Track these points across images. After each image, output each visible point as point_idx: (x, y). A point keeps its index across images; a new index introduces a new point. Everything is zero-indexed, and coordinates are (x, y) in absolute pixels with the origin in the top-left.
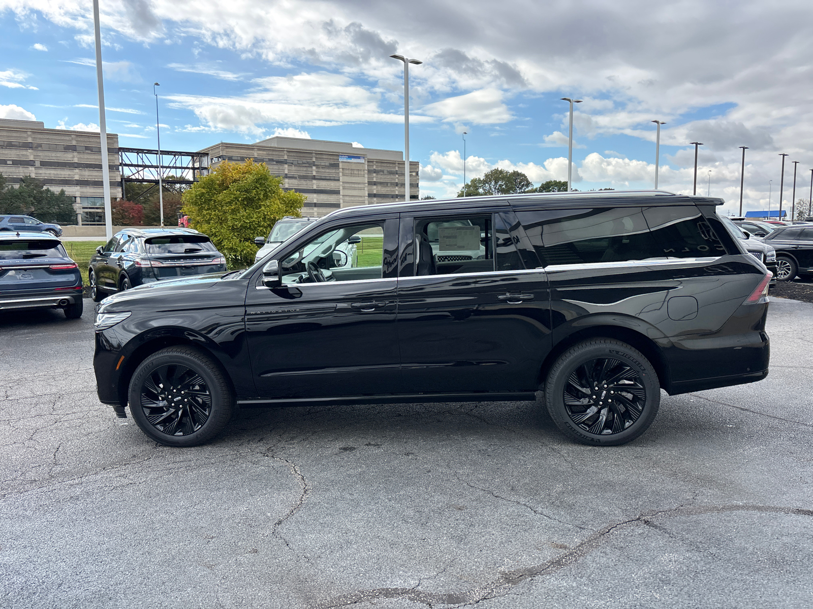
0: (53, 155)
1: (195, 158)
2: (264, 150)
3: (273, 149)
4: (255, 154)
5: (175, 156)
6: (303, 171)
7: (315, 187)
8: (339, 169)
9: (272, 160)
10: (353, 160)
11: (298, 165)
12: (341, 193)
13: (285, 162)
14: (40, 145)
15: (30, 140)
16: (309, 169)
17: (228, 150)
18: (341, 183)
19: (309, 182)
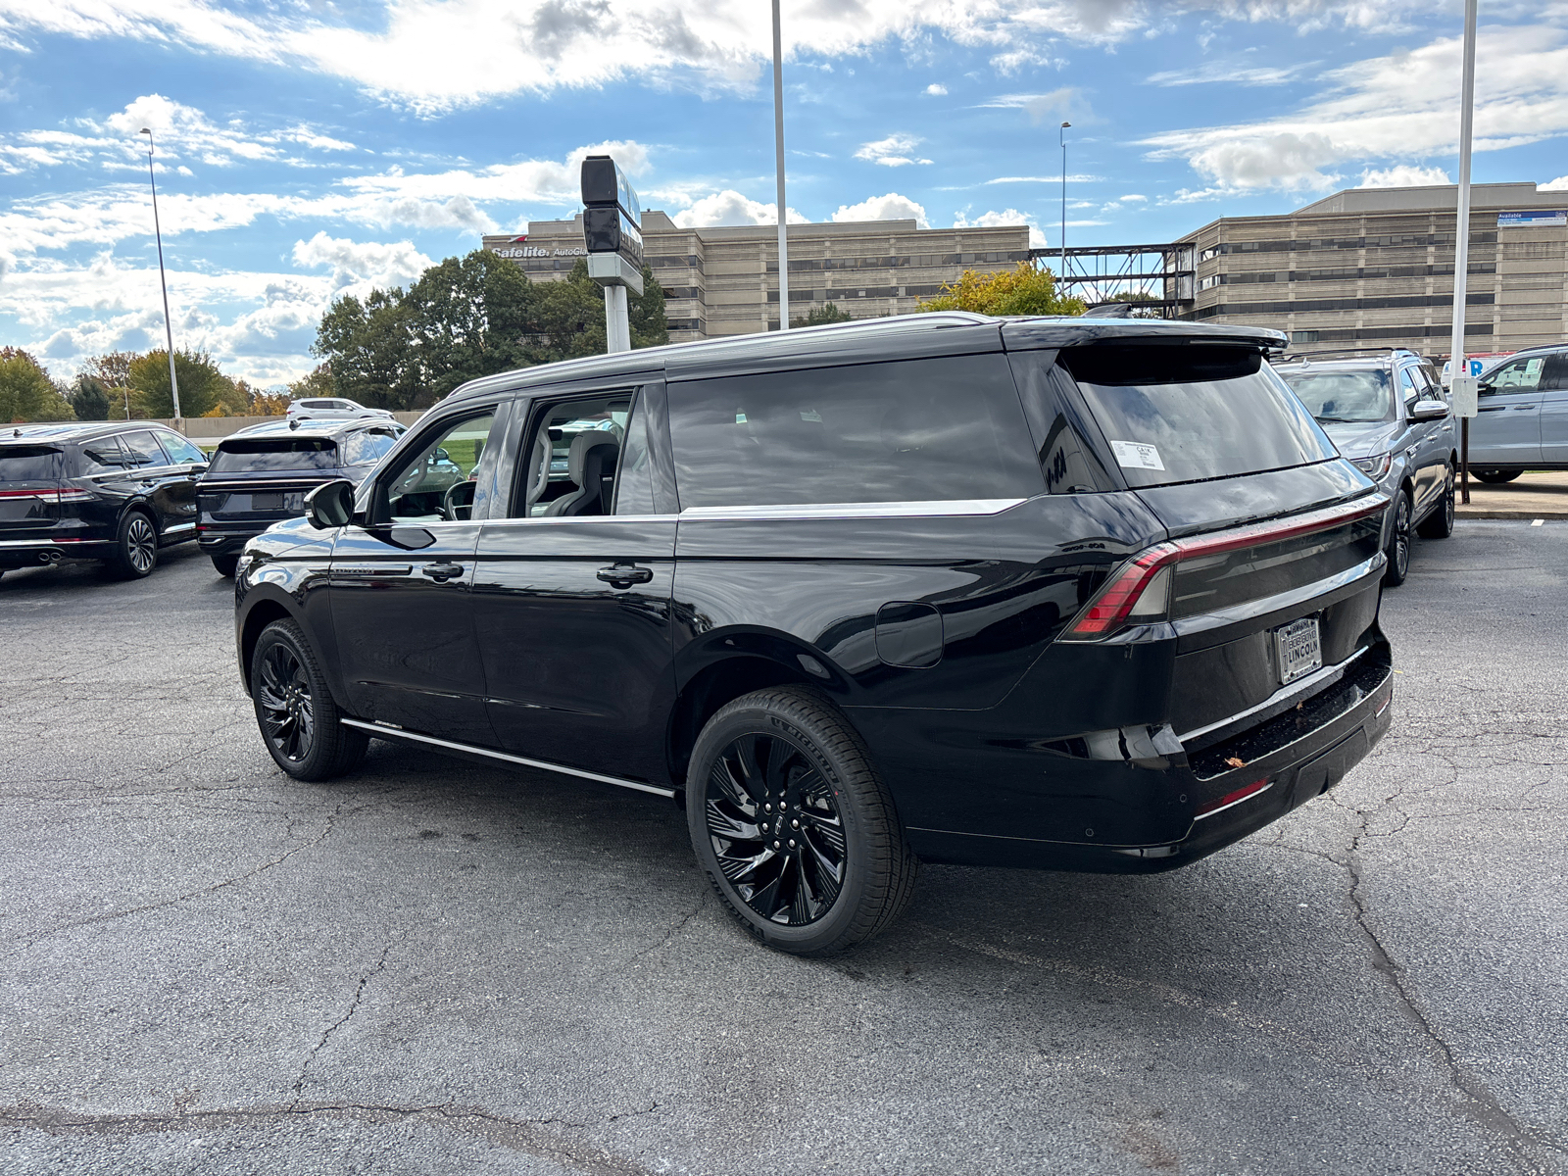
0: (926, 274)
1: (1169, 254)
2: (1314, 223)
3: (1336, 219)
4: (1292, 233)
5: (1130, 255)
6: (1402, 260)
7: (1429, 292)
8: (1495, 244)
9: (1331, 243)
10: (1535, 222)
11: (1392, 246)
12: (1497, 301)
13: (1361, 244)
14: (907, 260)
15: (893, 253)
16: (1419, 253)
17: (1233, 232)
18: (1500, 278)
19: (1416, 283)
